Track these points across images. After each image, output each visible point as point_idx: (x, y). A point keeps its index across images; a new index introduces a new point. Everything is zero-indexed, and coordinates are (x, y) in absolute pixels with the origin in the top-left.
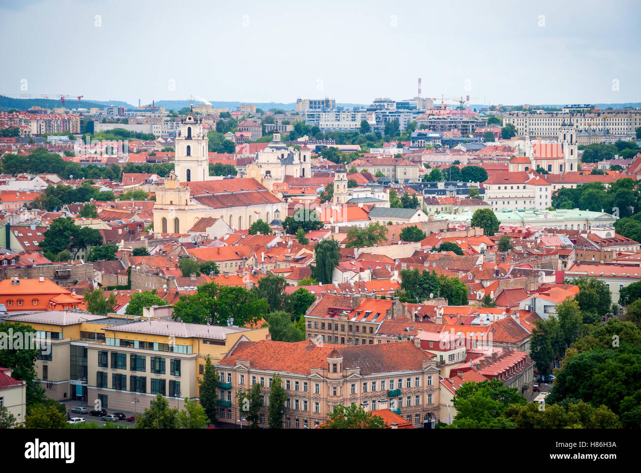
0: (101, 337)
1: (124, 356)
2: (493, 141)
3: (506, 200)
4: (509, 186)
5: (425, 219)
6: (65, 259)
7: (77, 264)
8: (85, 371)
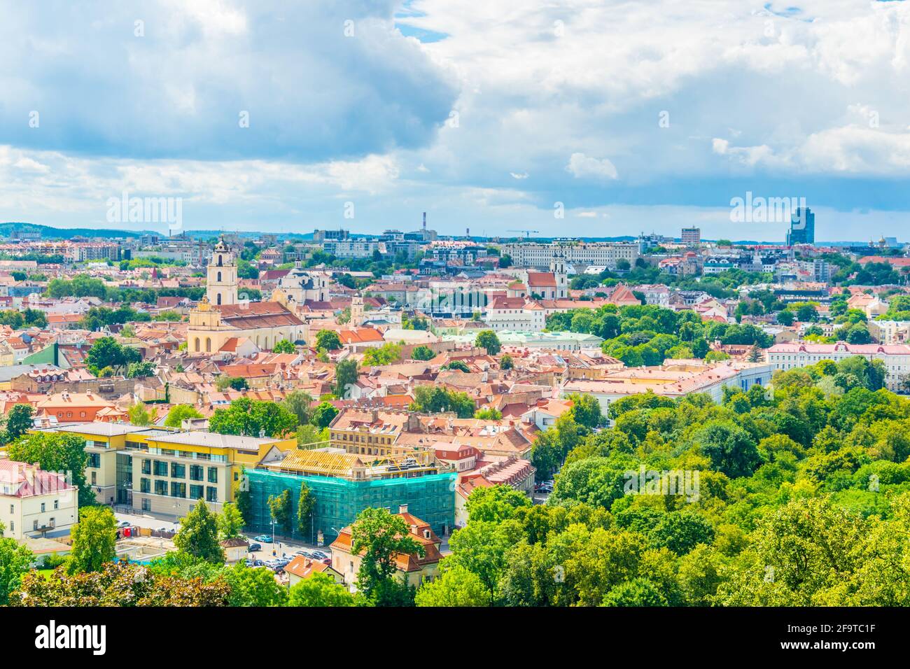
0: (145, 446)
1: (165, 465)
2: (493, 270)
3: (505, 323)
4: (508, 310)
5: (434, 339)
6: (108, 375)
7: (119, 380)
8: (129, 477)
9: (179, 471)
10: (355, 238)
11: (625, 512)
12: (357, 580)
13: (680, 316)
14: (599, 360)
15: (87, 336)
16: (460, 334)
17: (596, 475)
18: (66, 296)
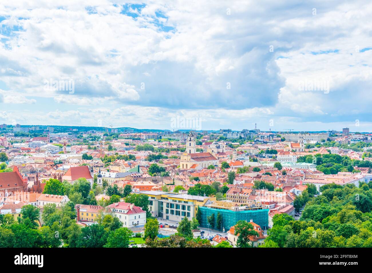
0: (167, 199)
1: (174, 205)
2: (279, 142)
3: (283, 160)
4: (284, 156)
5: (260, 165)
6: (155, 176)
7: (158, 177)
8: (162, 208)
9: (178, 207)
10: (233, 132)
11: (327, 223)
12: (236, 244)
13: (343, 158)
14: (315, 172)
15: (148, 163)
16: (269, 163)
17: (316, 211)
18: (141, 150)
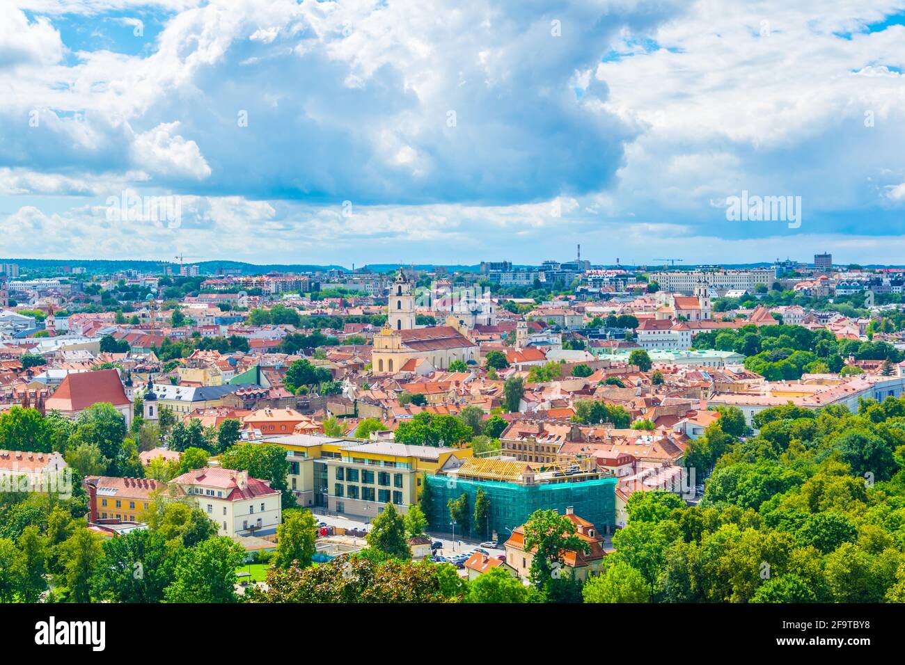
0: (338, 456)
1: (357, 471)
2: (642, 295)
3: (655, 343)
4: (657, 331)
5: (591, 358)
6: (304, 393)
7: (313, 397)
8: (325, 483)
9: (369, 477)
10: (517, 270)
11: (773, 513)
12: (529, 575)
13: (816, 335)
14: (742, 375)
15: (285, 359)
16: (614, 354)
17: (745, 479)
18: (264, 324)
